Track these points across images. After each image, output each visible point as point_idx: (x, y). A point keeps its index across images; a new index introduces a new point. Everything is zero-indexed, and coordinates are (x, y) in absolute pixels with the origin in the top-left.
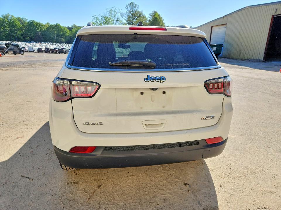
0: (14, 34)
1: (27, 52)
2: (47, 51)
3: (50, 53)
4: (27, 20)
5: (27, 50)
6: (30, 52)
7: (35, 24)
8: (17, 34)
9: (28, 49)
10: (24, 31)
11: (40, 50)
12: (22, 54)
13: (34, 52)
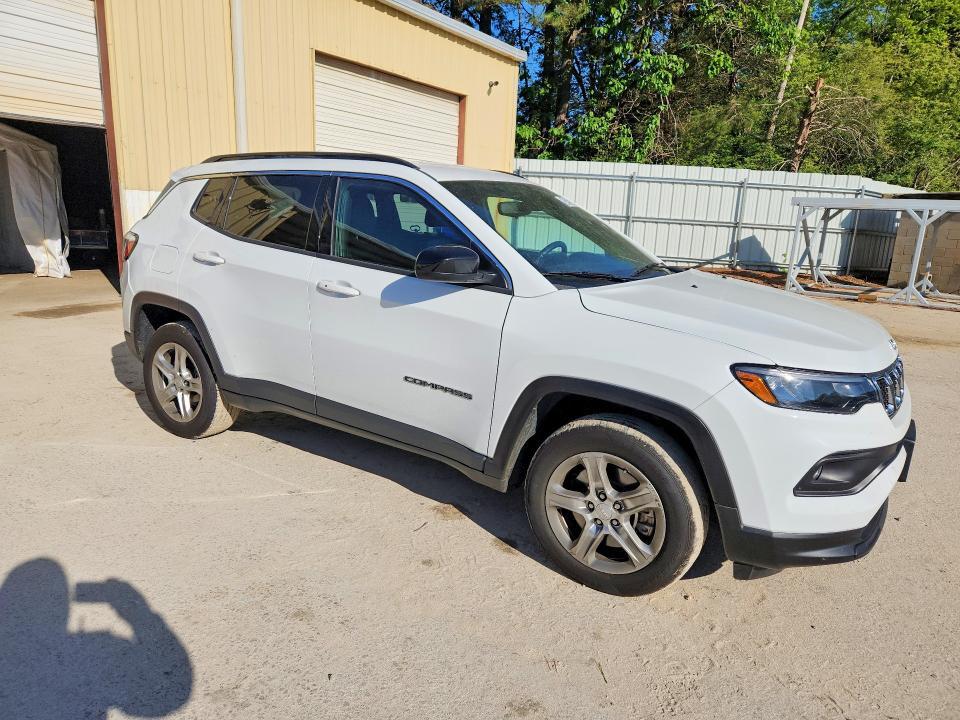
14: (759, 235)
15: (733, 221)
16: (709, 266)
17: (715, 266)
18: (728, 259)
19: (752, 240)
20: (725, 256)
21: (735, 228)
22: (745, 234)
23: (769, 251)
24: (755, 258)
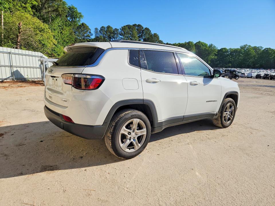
0: (246, 62)
1: (246, 77)
2: (266, 77)
3: (269, 79)
4: (263, 48)
5: (245, 76)
6: (248, 77)
7: (270, 52)
8: (248, 62)
9: (247, 75)
10: (256, 58)
11: (258, 77)
12: (236, 79)
13: (252, 78)
14: (19, 69)
15: (10, 65)
16: (6, 80)
17: (7, 80)
18: (11, 78)
19: (17, 71)
20: (10, 77)
21: (11, 67)
22: (15, 69)
23: (23, 74)
24: (19, 77)
